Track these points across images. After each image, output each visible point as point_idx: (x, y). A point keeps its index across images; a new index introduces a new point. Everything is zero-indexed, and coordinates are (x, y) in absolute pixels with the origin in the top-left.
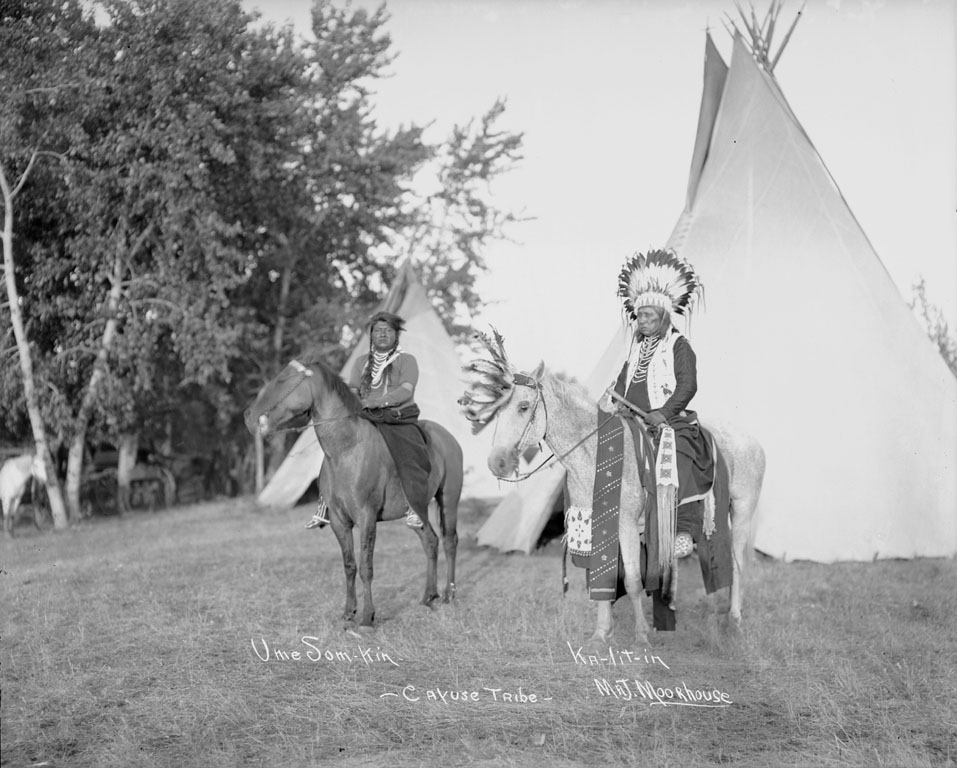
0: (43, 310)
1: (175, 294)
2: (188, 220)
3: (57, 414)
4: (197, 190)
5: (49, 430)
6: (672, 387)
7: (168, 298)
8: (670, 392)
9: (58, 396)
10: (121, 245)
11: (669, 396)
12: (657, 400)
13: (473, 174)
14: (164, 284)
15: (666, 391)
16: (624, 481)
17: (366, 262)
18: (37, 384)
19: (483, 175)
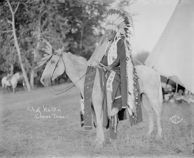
0: (23, 41)
1: (53, 35)
2: (54, 17)
3: (27, 65)
4: (56, 10)
5: (26, 69)
6: (116, 57)
7: (51, 36)
8: (115, 59)
9: (27, 61)
10: (39, 24)
11: (114, 60)
12: (110, 62)
13: (125, 5)
14: (50, 33)
15: (113, 59)
16: (93, 89)
17: (101, 27)
18: (22, 58)
19: (127, 5)
